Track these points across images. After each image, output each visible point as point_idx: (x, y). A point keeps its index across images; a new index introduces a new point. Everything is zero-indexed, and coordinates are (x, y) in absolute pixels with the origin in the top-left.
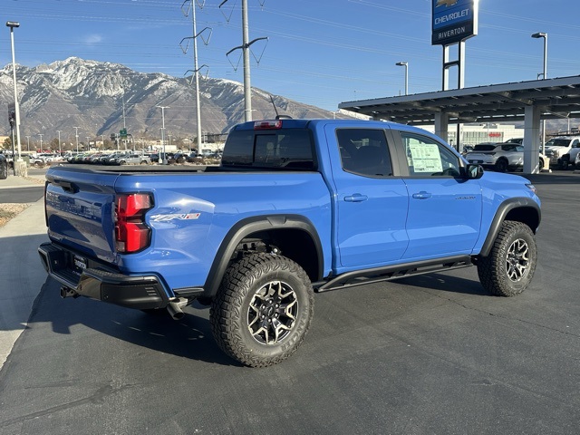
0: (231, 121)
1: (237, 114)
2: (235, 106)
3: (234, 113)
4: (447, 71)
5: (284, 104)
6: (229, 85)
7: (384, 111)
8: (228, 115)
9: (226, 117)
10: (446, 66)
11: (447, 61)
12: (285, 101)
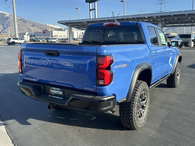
0: (4, 27)
1: (7, 25)
2: (6, 21)
3: (6, 24)
4: (91, 12)
5: (25, 21)
6: (3, 13)
7: (74, 25)
8: (3, 25)
9: (2, 26)
10: (90, 10)
11: (91, 9)
12: (26, 20)
